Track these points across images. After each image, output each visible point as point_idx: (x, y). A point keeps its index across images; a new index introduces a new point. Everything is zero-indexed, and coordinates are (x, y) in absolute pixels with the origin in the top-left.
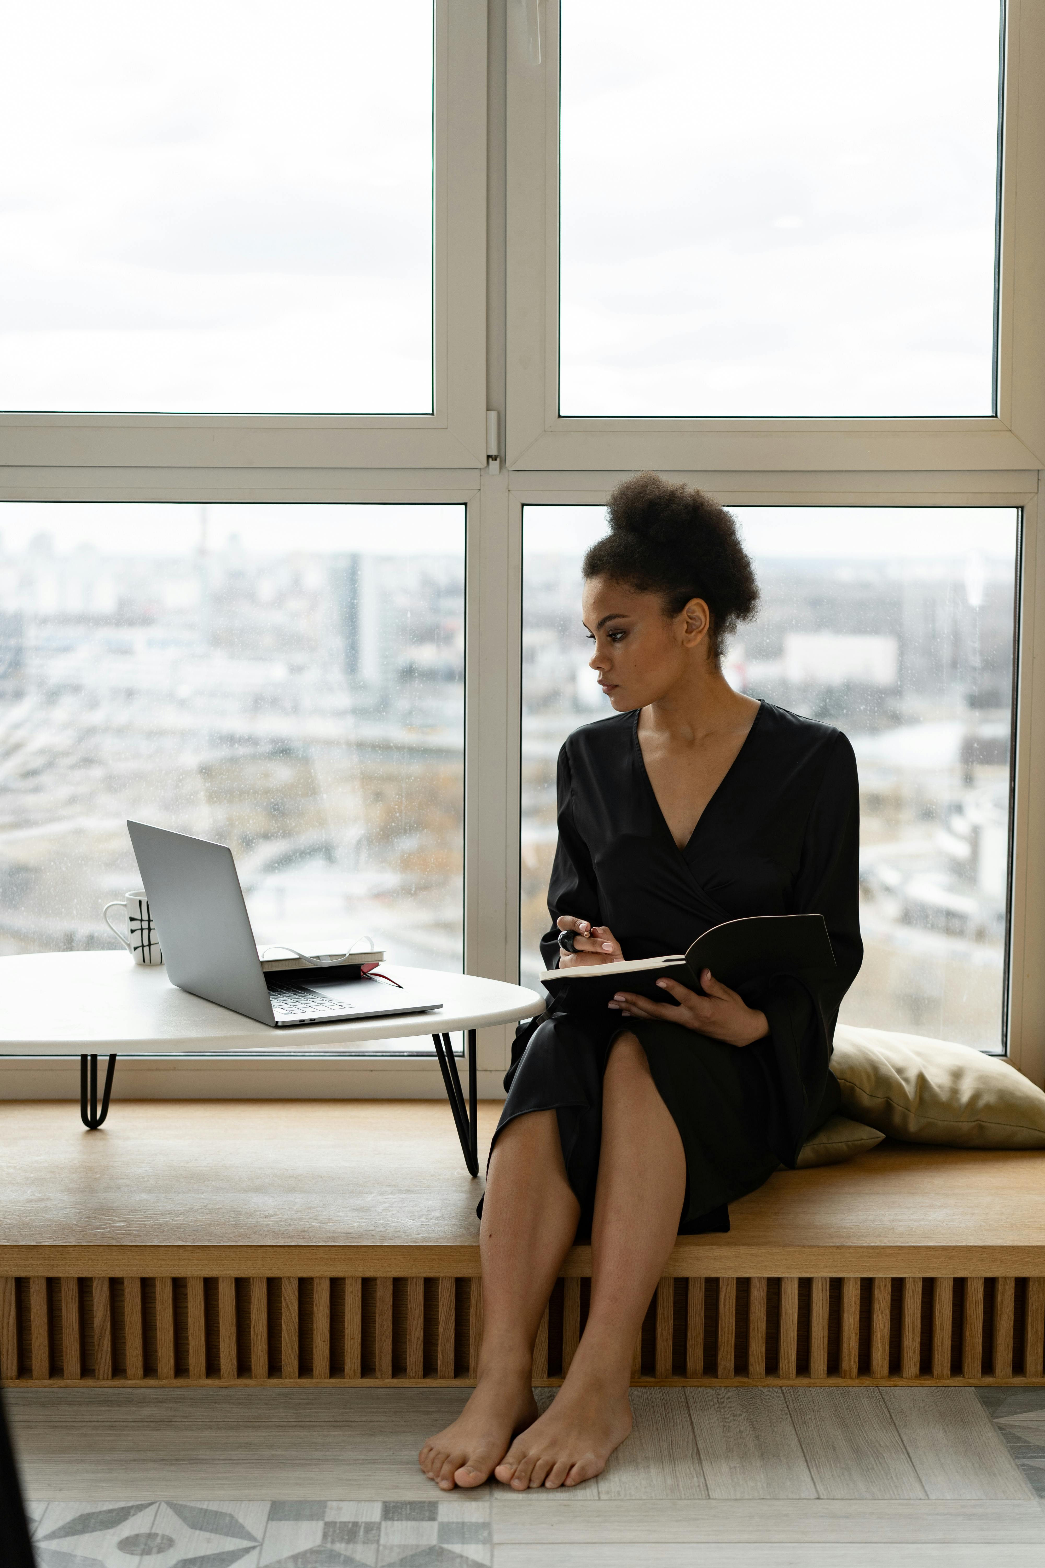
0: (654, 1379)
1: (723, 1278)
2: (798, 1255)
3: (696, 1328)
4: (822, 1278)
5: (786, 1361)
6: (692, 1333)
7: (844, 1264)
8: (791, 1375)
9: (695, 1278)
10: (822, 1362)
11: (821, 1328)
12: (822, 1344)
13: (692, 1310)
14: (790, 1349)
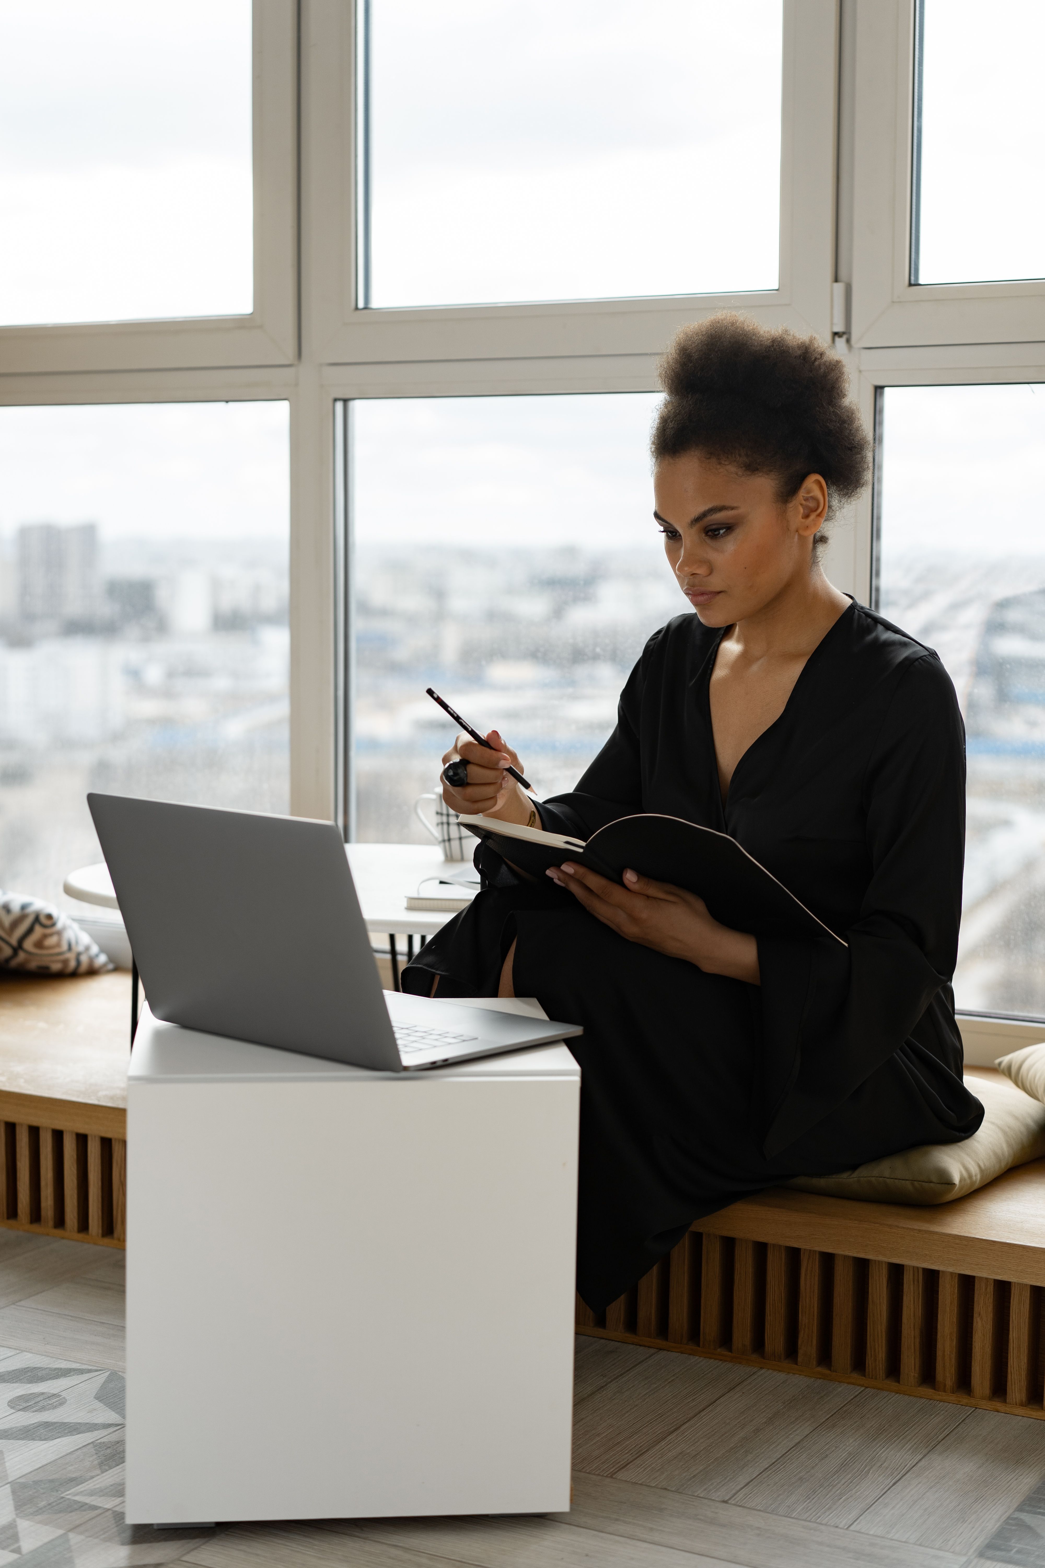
0: (730, 1353)
1: (805, 1249)
2: (875, 1233)
3: (775, 1303)
4: (913, 1267)
5: (873, 1358)
6: (770, 1308)
7: (926, 1253)
8: (878, 1377)
9: (774, 1245)
10: (913, 1367)
11: (912, 1327)
12: (913, 1345)
13: (770, 1280)
14: (877, 1346)
